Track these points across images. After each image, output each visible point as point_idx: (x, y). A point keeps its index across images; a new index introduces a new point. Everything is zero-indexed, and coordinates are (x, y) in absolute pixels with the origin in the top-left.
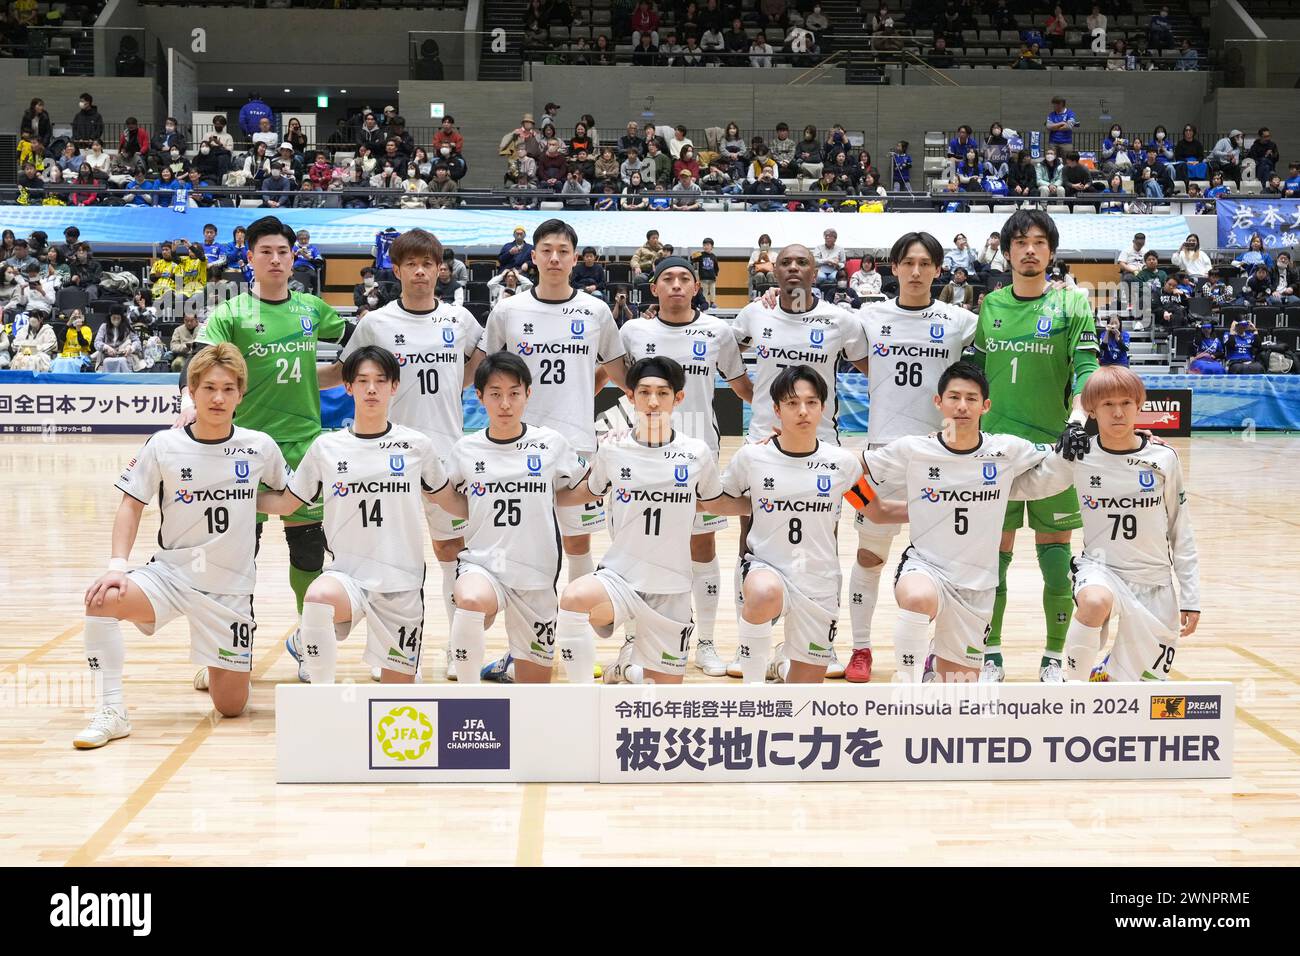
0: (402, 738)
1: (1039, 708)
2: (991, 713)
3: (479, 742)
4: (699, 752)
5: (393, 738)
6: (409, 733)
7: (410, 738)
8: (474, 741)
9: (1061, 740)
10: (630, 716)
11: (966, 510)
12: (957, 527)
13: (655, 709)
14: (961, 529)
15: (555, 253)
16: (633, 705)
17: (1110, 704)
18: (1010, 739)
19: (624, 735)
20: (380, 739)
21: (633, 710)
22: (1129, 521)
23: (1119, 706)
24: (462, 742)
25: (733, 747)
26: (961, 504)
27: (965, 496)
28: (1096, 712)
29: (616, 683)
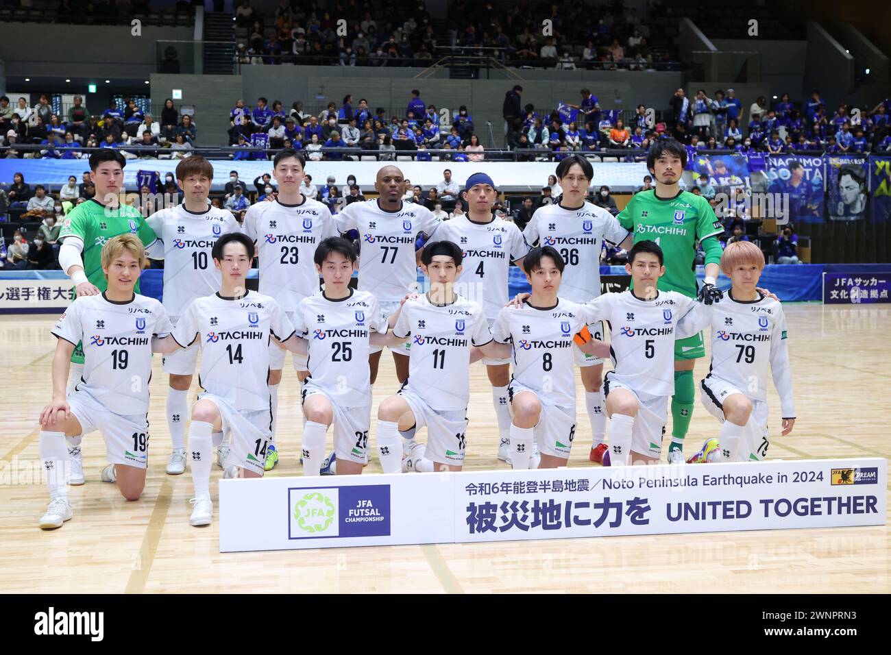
0: (313, 516)
1: (756, 479)
2: (725, 484)
3: (368, 517)
4: (524, 518)
5: (306, 516)
6: (317, 512)
7: (318, 515)
8: (364, 516)
9: (772, 501)
10: (476, 493)
11: (653, 341)
12: (647, 353)
13: (493, 488)
14: (650, 354)
15: (289, 171)
16: (478, 486)
17: (804, 475)
18: (737, 502)
19: (471, 507)
20: (296, 517)
21: (478, 489)
22: (750, 350)
23: (810, 476)
24: (356, 517)
25: (548, 514)
26: (650, 337)
27: (653, 332)
28: (795, 481)
29: (407, 472)
